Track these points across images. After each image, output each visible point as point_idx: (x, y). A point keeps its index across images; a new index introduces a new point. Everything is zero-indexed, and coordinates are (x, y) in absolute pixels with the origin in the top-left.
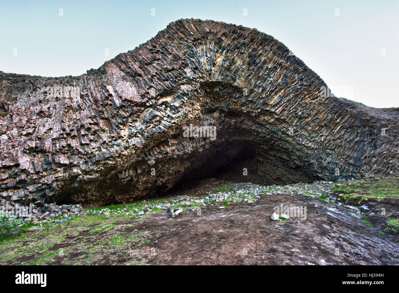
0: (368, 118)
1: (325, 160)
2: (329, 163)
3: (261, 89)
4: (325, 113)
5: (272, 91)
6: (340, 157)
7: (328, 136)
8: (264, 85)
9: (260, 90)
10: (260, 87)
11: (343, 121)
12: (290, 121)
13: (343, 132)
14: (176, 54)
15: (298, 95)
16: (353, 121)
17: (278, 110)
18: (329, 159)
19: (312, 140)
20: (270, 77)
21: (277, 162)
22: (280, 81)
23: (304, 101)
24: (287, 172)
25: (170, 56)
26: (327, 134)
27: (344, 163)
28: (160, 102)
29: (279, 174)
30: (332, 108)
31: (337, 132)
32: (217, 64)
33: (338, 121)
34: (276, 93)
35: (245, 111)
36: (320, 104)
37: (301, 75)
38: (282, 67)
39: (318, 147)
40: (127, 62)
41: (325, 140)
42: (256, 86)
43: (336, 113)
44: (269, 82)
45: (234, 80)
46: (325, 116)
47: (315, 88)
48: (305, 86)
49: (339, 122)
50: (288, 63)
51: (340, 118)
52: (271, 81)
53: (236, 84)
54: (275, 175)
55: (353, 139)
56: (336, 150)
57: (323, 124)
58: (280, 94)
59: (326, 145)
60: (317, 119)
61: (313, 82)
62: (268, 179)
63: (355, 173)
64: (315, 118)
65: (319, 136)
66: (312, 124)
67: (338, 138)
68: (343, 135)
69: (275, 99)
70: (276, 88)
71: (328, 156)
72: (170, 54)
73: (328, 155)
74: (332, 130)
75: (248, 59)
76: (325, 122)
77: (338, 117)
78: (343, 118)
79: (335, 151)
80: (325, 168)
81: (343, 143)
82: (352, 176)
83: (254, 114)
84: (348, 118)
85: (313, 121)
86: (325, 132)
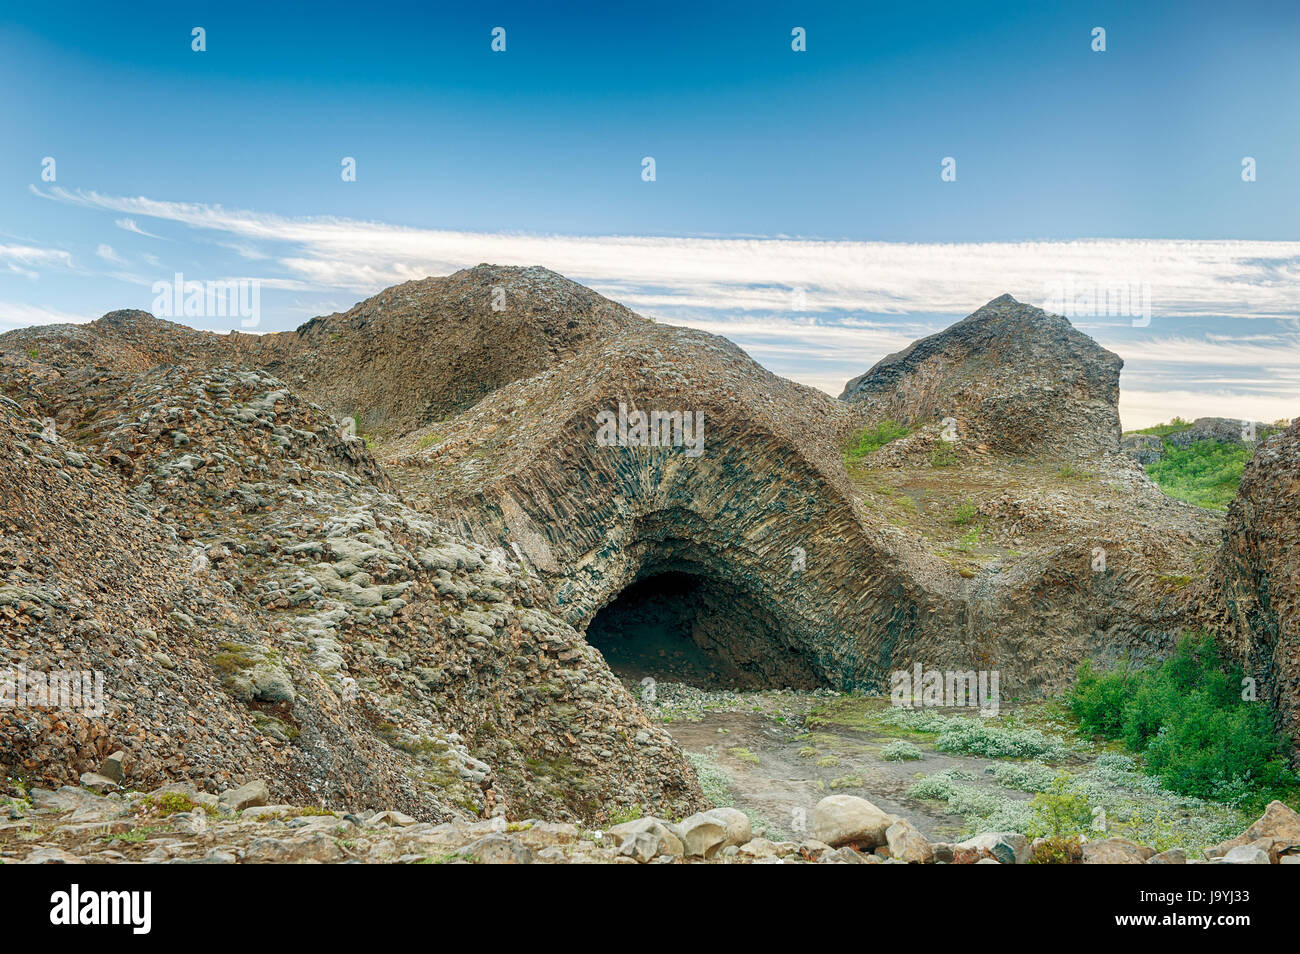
0: (911, 587)
1: (838, 649)
2: (843, 656)
3: (736, 513)
4: (846, 566)
5: (755, 519)
6: (860, 647)
7: (846, 605)
8: (742, 507)
9: (734, 515)
10: (734, 509)
11: (875, 583)
12: (782, 570)
13: (871, 602)
14: (604, 470)
15: (800, 529)
16: (889, 586)
17: (762, 550)
18: (843, 649)
19: (818, 609)
20: (755, 495)
21: (754, 623)
22: (772, 501)
23: (810, 540)
24: (776, 653)
25: (592, 474)
26: (844, 603)
27: (865, 661)
28: (580, 566)
29: (754, 654)
30: (857, 559)
31: (862, 602)
32: (666, 479)
33: (866, 582)
34: (762, 522)
35: (698, 543)
36: (839, 547)
37: (812, 494)
38: (779, 480)
39: (826, 623)
40: (531, 492)
41: (840, 612)
42: (726, 508)
43: (864, 568)
44: (753, 502)
45: (689, 501)
46: (845, 571)
47: (835, 517)
48: (816, 515)
49: (867, 585)
50: (792, 473)
51: (870, 577)
52: (756, 502)
53: (691, 507)
54: (746, 654)
55: (885, 619)
56: (856, 633)
57: (838, 585)
58: (770, 524)
59: (840, 621)
60: (829, 573)
61: (833, 507)
62: (721, 662)
63: (879, 679)
64: (827, 570)
65: (830, 604)
66: (821, 581)
67: (862, 613)
68: (871, 608)
69: (758, 530)
70: (762, 515)
71: (843, 642)
72: (594, 470)
73: (843, 640)
74: (855, 595)
75: (720, 469)
76: (843, 581)
77: (867, 575)
78: (875, 578)
79: (855, 635)
80: (837, 663)
81: (868, 624)
82: (874, 685)
83: (715, 548)
84: (883, 581)
85: (823, 576)
86: (841, 600)
